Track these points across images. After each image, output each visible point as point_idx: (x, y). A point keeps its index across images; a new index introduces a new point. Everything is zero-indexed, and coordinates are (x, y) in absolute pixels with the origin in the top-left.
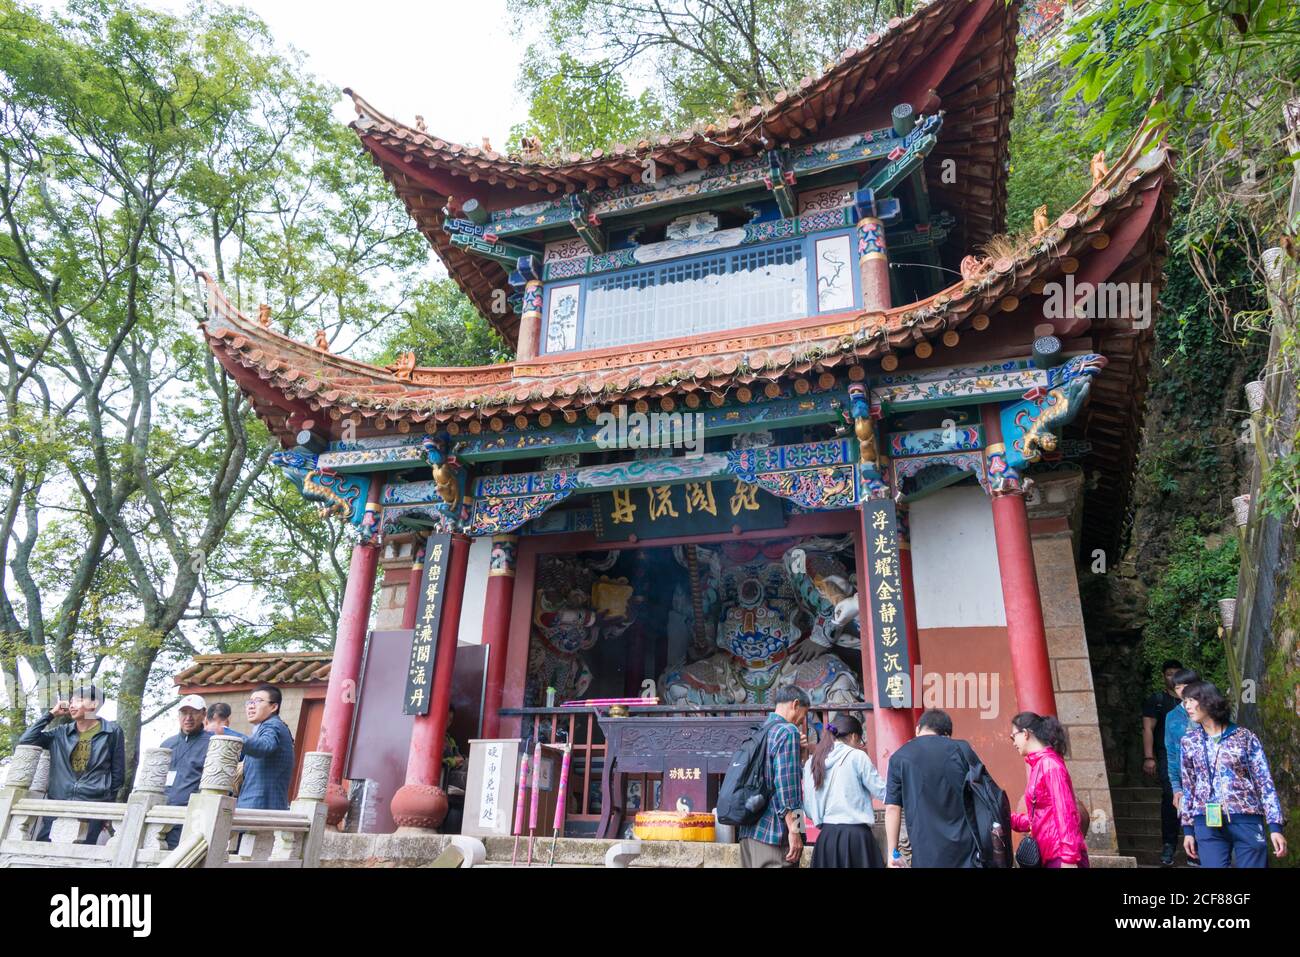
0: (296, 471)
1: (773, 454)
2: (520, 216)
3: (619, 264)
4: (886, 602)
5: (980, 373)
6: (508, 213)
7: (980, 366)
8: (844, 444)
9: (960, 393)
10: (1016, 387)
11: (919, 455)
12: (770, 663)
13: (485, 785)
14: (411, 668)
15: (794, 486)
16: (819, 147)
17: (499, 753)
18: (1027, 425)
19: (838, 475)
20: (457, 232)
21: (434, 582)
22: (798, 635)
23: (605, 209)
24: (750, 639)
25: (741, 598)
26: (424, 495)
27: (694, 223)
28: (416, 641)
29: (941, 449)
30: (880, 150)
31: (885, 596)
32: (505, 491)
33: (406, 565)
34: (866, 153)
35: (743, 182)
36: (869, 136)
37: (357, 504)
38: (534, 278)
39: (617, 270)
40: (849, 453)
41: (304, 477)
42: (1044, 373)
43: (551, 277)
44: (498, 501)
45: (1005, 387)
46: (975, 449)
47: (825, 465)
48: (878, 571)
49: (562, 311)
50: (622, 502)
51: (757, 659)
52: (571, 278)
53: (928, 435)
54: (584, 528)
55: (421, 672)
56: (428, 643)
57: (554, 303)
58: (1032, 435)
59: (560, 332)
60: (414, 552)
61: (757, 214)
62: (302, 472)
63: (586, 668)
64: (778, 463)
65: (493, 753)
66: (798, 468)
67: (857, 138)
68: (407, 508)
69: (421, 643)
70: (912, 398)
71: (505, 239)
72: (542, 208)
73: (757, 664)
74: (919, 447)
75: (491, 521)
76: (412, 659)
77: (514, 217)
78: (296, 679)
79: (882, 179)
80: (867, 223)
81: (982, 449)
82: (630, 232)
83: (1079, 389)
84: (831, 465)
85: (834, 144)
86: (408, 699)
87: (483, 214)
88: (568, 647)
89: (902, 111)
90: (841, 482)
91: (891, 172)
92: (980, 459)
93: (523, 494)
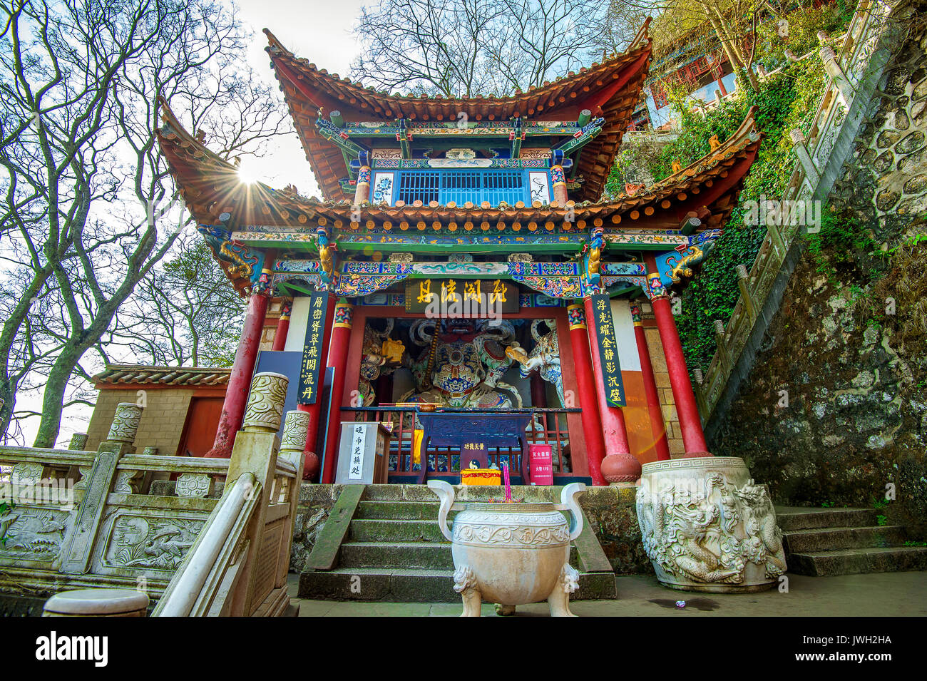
0: (215, 238)
1: (535, 266)
2: (364, 127)
3: (419, 166)
4: (608, 349)
5: (655, 234)
6: (357, 124)
7: (655, 230)
8: (575, 265)
9: (646, 242)
10: (673, 242)
11: (615, 275)
12: (463, 395)
13: (354, 451)
14: (302, 374)
15: (545, 285)
16: (539, 123)
17: (364, 430)
18: (674, 265)
19: (571, 281)
20: (325, 127)
21: (317, 320)
22: (479, 380)
23: (416, 132)
24: (455, 381)
25: (450, 360)
26: (306, 268)
27: (462, 153)
28: (305, 356)
29: (626, 273)
30: (570, 131)
31: (607, 346)
32: (363, 271)
33: (276, 317)
34: (563, 131)
35: (497, 133)
36: (565, 123)
37: (256, 268)
38: (366, 165)
39: (417, 169)
40: (578, 270)
41: (221, 244)
42: (686, 237)
43: (377, 166)
44: (358, 276)
45: (668, 242)
46: (643, 275)
47: (564, 275)
48: (602, 332)
49: (382, 186)
50: (425, 291)
51: (457, 392)
52: (389, 169)
53: (619, 265)
54: (397, 304)
55: (310, 376)
56: (314, 358)
57: (378, 181)
58: (678, 268)
59: (381, 196)
60: (282, 309)
61: (497, 154)
62: (220, 241)
63: (372, 390)
64: (538, 271)
65: (359, 430)
66: (549, 275)
67: (559, 123)
68: (292, 275)
69: (309, 358)
70: (621, 241)
71: (352, 139)
72: (379, 125)
73: (457, 395)
74: (615, 270)
75: (353, 288)
76: (302, 368)
77: (360, 127)
78: (189, 383)
79: (567, 147)
80: (556, 167)
81: (646, 276)
82: (425, 151)
83: (709, 246)
84: (567, 275)
85: (547, 123)
86: (300, 394)
87: (342, 122)
88: (369, 376)
89: (586, 113)
90: (572, 286)
91: (573, 144)
92: (645, 280)
93: (376, 274)
